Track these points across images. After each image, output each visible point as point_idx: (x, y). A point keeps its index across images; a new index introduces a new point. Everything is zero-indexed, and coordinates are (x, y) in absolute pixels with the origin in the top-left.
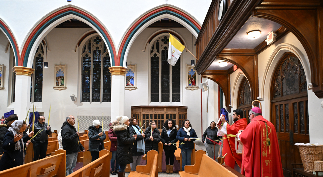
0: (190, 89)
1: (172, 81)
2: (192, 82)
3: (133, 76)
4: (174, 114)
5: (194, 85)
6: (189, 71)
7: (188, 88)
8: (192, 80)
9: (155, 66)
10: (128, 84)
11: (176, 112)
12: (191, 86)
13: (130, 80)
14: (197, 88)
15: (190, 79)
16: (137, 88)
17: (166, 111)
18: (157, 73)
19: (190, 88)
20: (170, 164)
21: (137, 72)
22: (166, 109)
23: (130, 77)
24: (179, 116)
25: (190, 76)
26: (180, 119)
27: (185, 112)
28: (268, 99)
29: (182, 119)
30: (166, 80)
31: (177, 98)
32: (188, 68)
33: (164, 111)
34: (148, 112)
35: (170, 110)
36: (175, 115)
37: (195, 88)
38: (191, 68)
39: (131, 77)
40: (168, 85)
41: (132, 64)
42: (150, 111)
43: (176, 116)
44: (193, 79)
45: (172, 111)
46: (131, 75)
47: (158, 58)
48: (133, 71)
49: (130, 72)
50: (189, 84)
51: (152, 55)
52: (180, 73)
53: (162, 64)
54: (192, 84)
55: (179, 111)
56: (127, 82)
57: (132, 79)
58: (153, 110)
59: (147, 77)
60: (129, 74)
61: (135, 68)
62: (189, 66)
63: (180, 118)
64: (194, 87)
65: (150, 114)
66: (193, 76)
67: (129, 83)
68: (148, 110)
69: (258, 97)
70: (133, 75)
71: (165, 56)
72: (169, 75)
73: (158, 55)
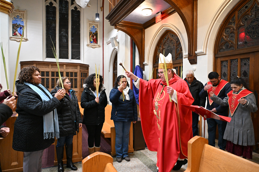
0: (92, 47)
1: (72, 37)
2: (93, 40)
3: (22, 25)
4: (75, 71)
5: (96, 43)
6: (90, 27)
7: (89, 45)
8: (93, 37)
9: (51, 17)
10: (14, 34)
11: (78, 70)
12: (93, 44)
13: (18, 29)
14: (99, 46)
15: (91, 36)
16: (28, 40)
17: (66, 68)
18: (54, 25)
19: (91, 45)
20: (94, 146)
21: (28, 21)
22: (66, 66)
23: (18, 25)
24: (80, 75)
25: (92, 32)
26: (82, 78)
27: (87, 71)
28: (212, 54)
29: (84, 78)
30: (64, 34)
31: (77, 55)
32: (90, 24)
33: (63, 68)
34: (44, 69)
35: (71, 67)
36: (76, 73)
37: (97, 46)
38: (92, 24)
39: (20, 25)
40: (66, 40)
41: (20, 9)
42: (46, 68)
43: (77, 75)
44: (95, 37)
45: (72, 69)
46: (19, 23)
47: (55, 8)
48: (22, 18)
49: (17, 19)
50: (90, 41)
51: (47, 3)
52: (80, 28)
53: (59, 16)
54: (94, 42)
55: (80, 69)
56: (13, 31)
57: (21, 28)
58: (50, 66)
59: (42, 28)
60: (17, 21)
61: (25, 15)
62: (91, 23)
63: (82, 76)
64: (96, 44)
65: (47, 71)
66: (95, 33)
67: (17, 32)
68: (44, 66)
69: (197, 51)
70: (22, 23)
71: (63, 7)
72: (68, 29)
73: (55, 4)
